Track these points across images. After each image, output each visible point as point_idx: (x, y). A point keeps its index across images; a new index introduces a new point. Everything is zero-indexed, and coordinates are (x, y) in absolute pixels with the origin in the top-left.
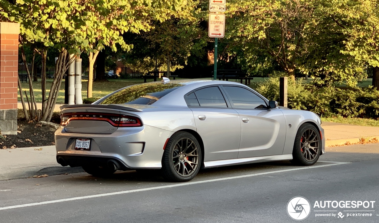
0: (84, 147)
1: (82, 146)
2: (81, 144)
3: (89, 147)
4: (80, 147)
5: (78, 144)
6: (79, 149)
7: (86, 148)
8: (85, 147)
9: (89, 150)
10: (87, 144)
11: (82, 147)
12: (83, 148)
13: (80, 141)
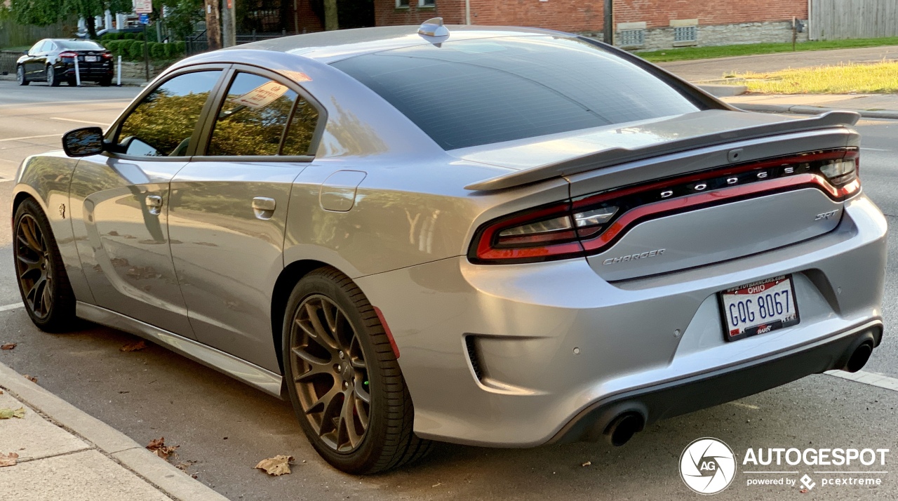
0: (768, 319)
1: (757, 315)
2: (754, 307)
3: (792, 311)
4: (749, 324)
5: (736, 314)
6: (752, 332)
7: (782, 318)
8: (777, 317)
9: (796, 321)
10: (781, 299)
11: (758, 321)
12: (767, 325)
13: (743, 298)
